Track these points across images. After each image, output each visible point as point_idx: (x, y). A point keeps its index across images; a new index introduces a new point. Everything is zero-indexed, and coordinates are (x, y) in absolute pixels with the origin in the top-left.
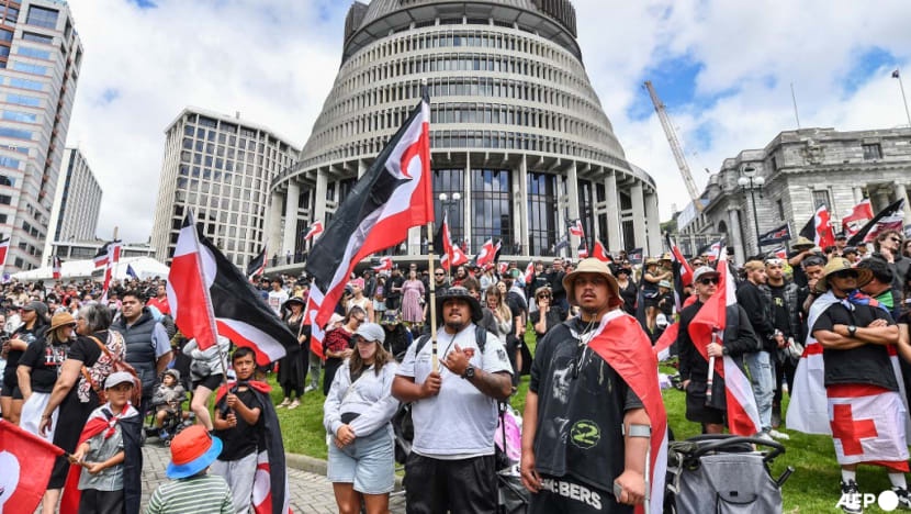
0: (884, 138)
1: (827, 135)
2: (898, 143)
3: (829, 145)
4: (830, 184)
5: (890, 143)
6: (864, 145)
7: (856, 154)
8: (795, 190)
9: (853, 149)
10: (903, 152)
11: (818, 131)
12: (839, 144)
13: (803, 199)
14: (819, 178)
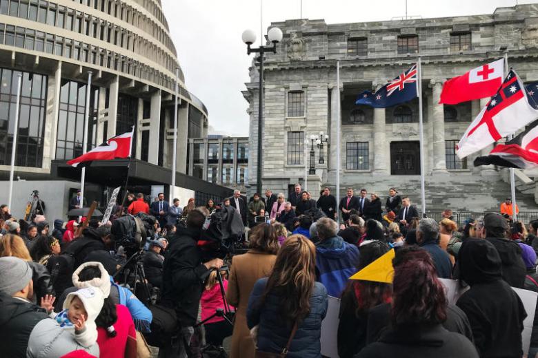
0: (372, 32)
1: (314, 27)
2: (385, 38)
3: (313, 39)
4: (306, 84)
5: (376, 37)
6: (350, 40)
7: (341, 51)
8: (271, 91)
9: (338, 44)
10: (388, 48)
11: (305, 23)
12: (325, 37)
13: (277, 100)
14: (296, 77)
